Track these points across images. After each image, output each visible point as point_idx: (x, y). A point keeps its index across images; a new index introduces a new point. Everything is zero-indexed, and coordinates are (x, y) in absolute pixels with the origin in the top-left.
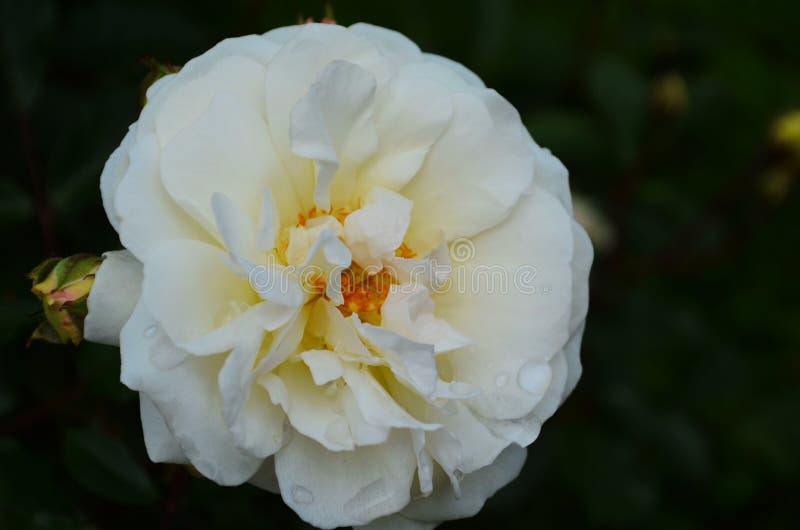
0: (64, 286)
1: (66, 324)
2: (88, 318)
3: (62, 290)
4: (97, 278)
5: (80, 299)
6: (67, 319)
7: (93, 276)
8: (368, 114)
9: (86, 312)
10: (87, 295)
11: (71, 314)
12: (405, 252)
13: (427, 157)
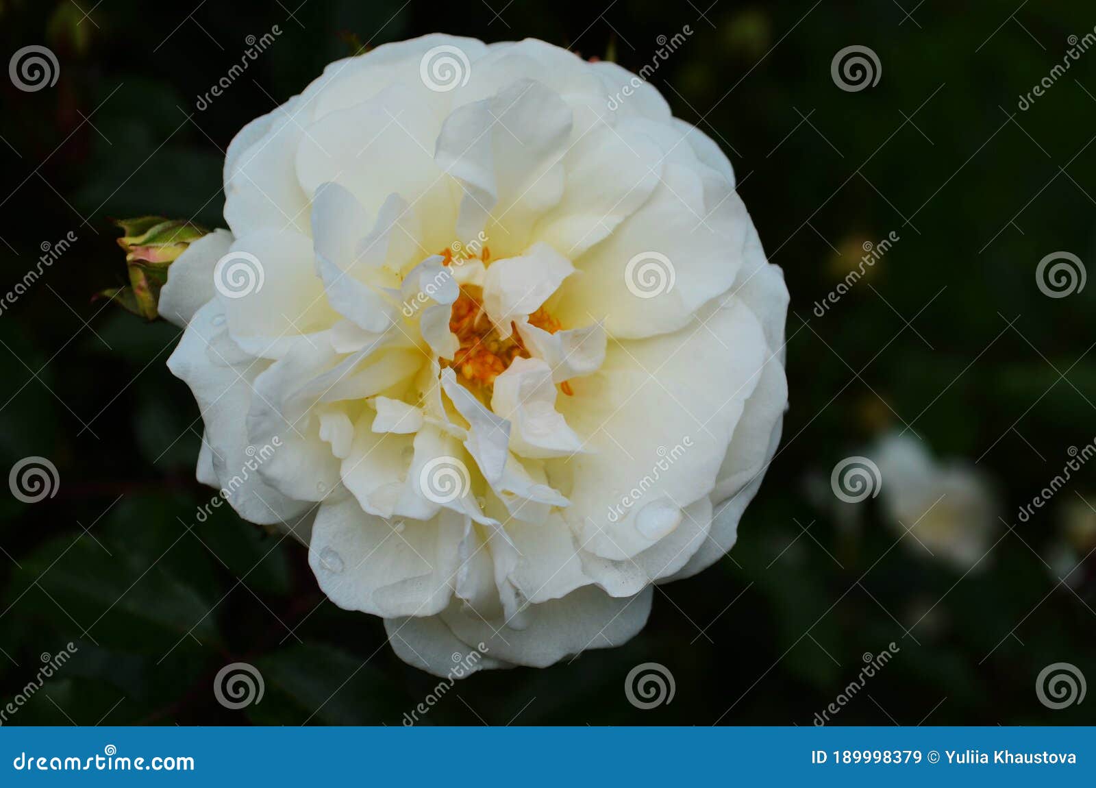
0: (152, 245)
1: (141, 288)
2: (165, 289)
3: (147, 249)
4: (190, 247)
5: (164, 263)
6: (143, 283)
7: (188, 244)
8: (560, 156)
9: (165, 281)
10: (171, 263)
11: (148, 278)
12: (540, 319)
13: (619, 229)
